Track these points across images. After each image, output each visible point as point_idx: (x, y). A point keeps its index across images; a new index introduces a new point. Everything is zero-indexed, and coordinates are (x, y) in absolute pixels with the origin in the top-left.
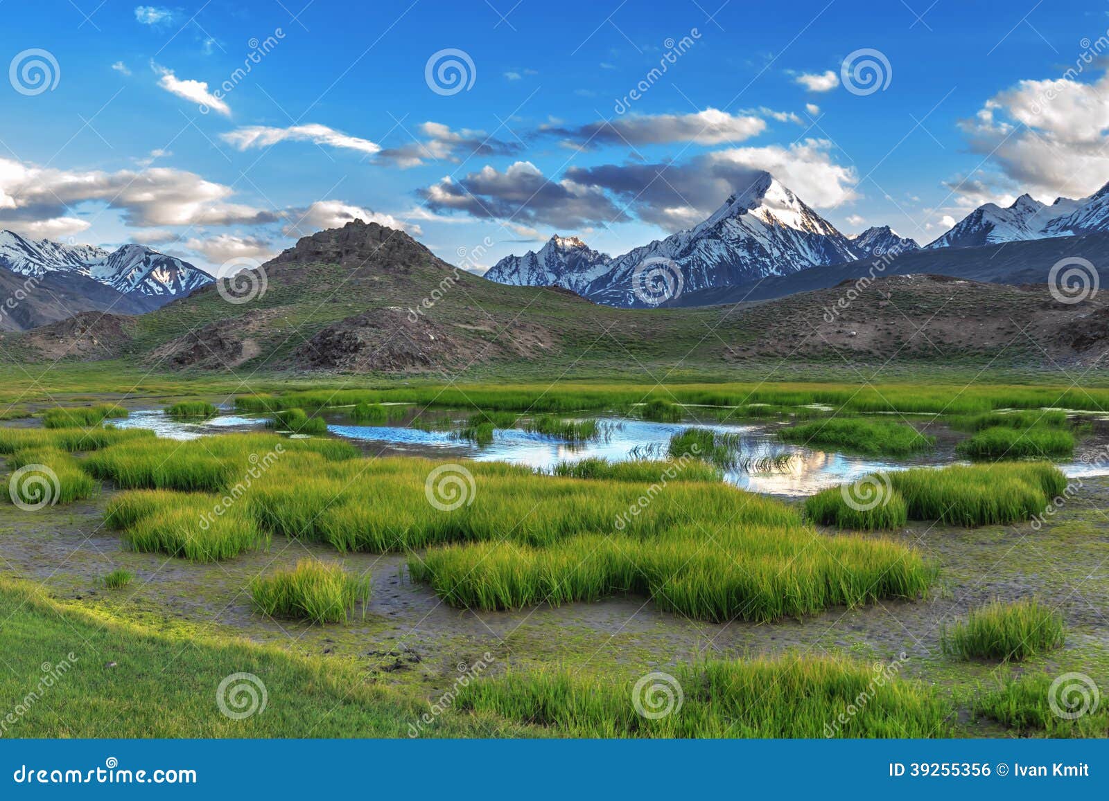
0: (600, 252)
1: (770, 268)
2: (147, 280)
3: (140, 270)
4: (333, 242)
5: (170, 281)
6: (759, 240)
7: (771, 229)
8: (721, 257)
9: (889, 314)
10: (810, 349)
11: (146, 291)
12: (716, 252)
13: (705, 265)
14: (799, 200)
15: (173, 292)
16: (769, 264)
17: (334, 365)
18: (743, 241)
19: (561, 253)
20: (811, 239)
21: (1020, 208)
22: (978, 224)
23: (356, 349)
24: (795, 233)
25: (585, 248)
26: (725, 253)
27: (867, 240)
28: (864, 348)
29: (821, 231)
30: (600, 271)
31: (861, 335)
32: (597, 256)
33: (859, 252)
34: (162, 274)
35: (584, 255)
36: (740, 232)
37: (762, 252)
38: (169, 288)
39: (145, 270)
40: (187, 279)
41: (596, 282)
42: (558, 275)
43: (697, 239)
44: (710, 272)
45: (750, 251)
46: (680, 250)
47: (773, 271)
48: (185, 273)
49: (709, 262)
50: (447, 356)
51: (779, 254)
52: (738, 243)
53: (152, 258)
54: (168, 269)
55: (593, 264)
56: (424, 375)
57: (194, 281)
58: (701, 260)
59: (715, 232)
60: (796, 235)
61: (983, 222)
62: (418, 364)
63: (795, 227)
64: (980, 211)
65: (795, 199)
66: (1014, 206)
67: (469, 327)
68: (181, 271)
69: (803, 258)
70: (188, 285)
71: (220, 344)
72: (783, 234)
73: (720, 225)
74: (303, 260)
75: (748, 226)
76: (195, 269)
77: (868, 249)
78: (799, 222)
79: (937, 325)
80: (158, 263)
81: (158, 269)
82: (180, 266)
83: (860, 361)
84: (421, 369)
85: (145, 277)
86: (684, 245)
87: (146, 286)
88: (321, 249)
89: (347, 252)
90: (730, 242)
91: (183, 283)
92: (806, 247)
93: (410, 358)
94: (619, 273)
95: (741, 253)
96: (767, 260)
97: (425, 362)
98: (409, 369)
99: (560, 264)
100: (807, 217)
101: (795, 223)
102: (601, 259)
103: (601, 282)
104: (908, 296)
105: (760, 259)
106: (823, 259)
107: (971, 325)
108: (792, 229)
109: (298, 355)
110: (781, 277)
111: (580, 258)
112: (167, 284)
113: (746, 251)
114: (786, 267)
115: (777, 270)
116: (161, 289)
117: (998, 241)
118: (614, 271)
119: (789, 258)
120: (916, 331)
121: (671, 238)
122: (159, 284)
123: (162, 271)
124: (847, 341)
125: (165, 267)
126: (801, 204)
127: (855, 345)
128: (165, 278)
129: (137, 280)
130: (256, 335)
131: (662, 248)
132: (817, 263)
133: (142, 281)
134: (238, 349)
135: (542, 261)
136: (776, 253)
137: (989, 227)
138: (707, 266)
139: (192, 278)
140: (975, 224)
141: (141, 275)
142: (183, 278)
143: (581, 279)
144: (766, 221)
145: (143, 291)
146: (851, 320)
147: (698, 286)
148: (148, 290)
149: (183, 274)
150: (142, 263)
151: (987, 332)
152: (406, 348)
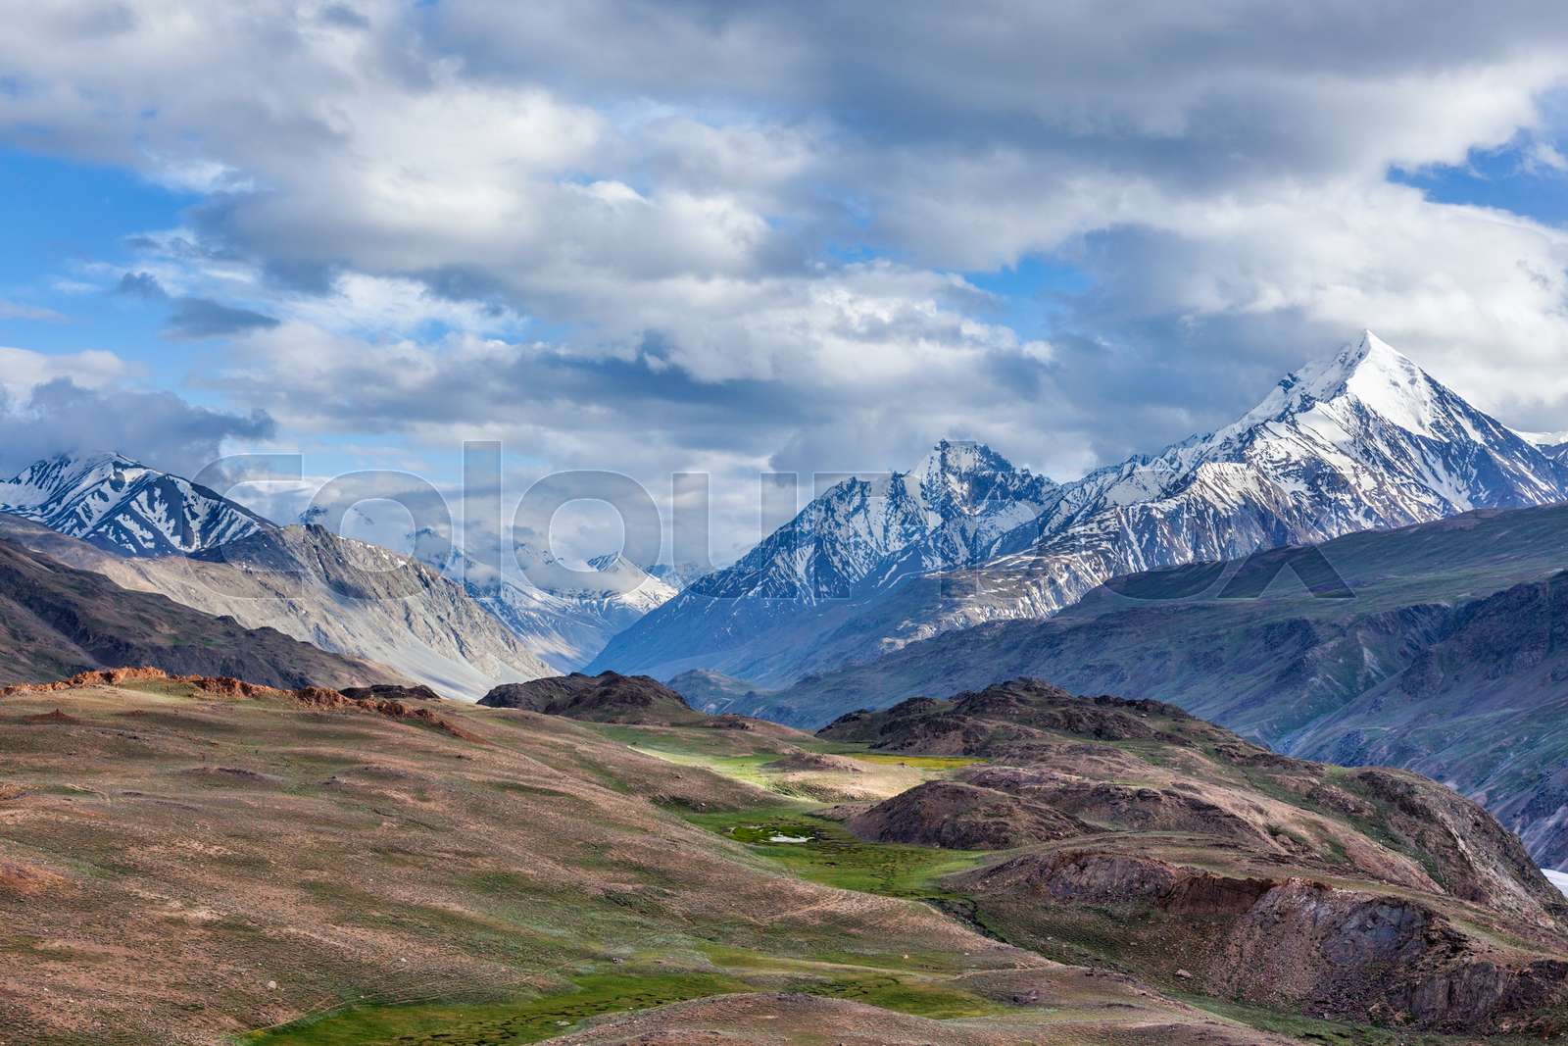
0: (1034, 474)
1: (1351, 512)
2: (120, 518)
3: (104, 497)
5: (167, 521)
6: (1332, 459)
7: (1363, 436)
8: (1246, 494)
11: (118, 538)
12: (1236, 486)
13: (1211, 511)
14: (1428, 379)
16: (1351, 504)
18: (1297, 463)
19: (955, 474)
20: (1450, 452)
24: (1417, 441)
25: (1003, 466)
26: (1254, 488)
29: (1475, 437)
32: (1028, 480)
34: (151, 506)
35: (1000, 478)
36: (1290, 447)
37: (1337, 482)
38: (167, 535)
39: (115, 497)
40: (203, 517)
44: (1222, 523)
45: (1310, 482)
47: (1358, 519)
48: (202, 508)
49: (1220, 506)
51: (1374, 484)
52: (1286, 466)
54: (162, 499)
55: (1014, 498)
57: (218, 523)
58: (1204, 501)
60: (1418, 446)
63: (1416, 432)
65: (1420, 377)
68: (191, 501)
69: (1426, 490)
72: (1389, 444)
75: (1312, 434)
76: (220, 499)
78: (1428, 420)
80: (139, 485)
81: (142, 498)
82: (189, 493)
85: (115, 511)
87: (119, 527)
90: (1269, 466)
91: (195, 526)
92: (1438, 468)
96: (1347, 497)
100: (1446, 411)
101: (1420, 423)
102: (1033, 487)
105: (1332, 496)
106: (1473, 493)
108: (1409, 435)
111: (992, 484)
112: (162, 527)
113: (1302, 481)
114: (1387, 509)
115: (1369, 515)
116: (149, 536)
118: (1047, 517)
119: (1394, 492)
122: (145, 524)
123: (151, 501)
125: (158, 492)
126: (1433, 384)
128: (157, 515)
129: (97, 516)
133: (109, 518)
135: (914, 489)
136: (1367, 483)
138: (1217, 513)
139: (214, 515)
141: (106, 507)
143: (987, 527)
145: (113, 538)
147: (1195, 548)
148: (124, 537)
150: (107, 483)
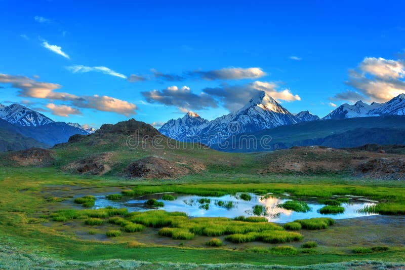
0: (205, 119)
2: (23, 119)
3: (20, 115)
4: (126, 127)
6: (262, 115)
7: (266, 111)
8: (248, 121)
9: (306, 160)
10: (283, 171)
12: (246, 120)
15: (35, 125)
17: (140, 176)
18: (256, 116)
19: (191, 119)
20: (280, 115)
21: (358, 106)
22: (341, 111)
23: (147, 171)
24: (274, 113)
25: (199, 117)
26: (249, 120)
27: (300, 116)
28: (299, 171)
29: (284, 113)
30: (204, 126)
31: (298, 166)
33: (298, 120)
34: (30, 117)
35: (199, 119)
36: (254, 113)
37: (263, 119)
38: (33, 124)
39: (22, 115)
41: (203, 130)
42: (190, 127)
43: (240, 115)
44: (244, 127)
45: (258, 119)
46: (233, 119)
47: (267, 127)
48: (41, 118)
49: (244, 123)
50: (175, 174)
52: (254, 116)
53: (26, 111)
54: (33, 116)
55: (202, 123)
56: (170, 180)
58: (241, 122)
59: (246, 112)
61: (344, 110)
62: (167, 176)
63: (274, 111)
64: (342, 107)
65: (274, 101)
66: (355, 105)
67: (180, 163)
68: (39, 117)
69: (277, 122)
70: (42, 123)
71: (95, 165)
72: (270, 113)
73: (248, 110)
74: (116, 133)
75: (257, 110)
77: (301, 119)
78: (276, 109)
79: (321, 163)
80: (28, 113)
81: (28, 115)
82: (39, 115)
83: (298, 175)
84: (169, 178)
86: (235, 117)
87: (23, 122)
88: (122, 130)
89: (132, 131)
90: (251, 116)
91: (40, 122)
92: (278, 118)
93: (165, 175)
94: (212, 127)
95: (255, 120)
96: (265, 123)
97: (169, 176)
98: (164, 178)
99: (190, 123)
100: (278, 108)
101: (274, 109)
102: (205, 121)
103: (205, 130)
104: (312, 154)
105: (262, 122)
106: (284, 122)
107: (331, 164)
109: (125, 171)
110: (270, 129)
111: (197, 121)
112: (32, 122)
114: (271, 125)
115: (268, 126)
116: (29, 124)
117: (349, 117)
118: (210, 126)
119: (272, 122)
120: (314, 165)
121: (230, 114)
122: (28, 121)
124: (294, 168)
125: (32, 115)
126: (276, 102)
127: (296, 170)
128: (31, 119)
129: (18, 119)
130: (108, 163)
131: (227, 118)
132: (283, 124)
133: (21, 119)
134: (103, 168)
135: (184, 122)
136: (268, 120)
137: (346, 112)
138: (243, 125)
139: (44, 120)
140: (340, 111)
141: (20, 117)
142: (40, 120)
143: (198, 128)
144: (264, 108)
145: (21, 124)
146: (295, 162)
148: (23, 124)
149: (40, 119)
150: (21, 112)
151: (336, 166)
152: (163, 171)
